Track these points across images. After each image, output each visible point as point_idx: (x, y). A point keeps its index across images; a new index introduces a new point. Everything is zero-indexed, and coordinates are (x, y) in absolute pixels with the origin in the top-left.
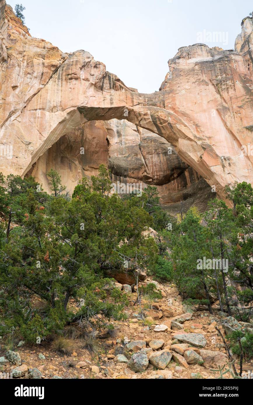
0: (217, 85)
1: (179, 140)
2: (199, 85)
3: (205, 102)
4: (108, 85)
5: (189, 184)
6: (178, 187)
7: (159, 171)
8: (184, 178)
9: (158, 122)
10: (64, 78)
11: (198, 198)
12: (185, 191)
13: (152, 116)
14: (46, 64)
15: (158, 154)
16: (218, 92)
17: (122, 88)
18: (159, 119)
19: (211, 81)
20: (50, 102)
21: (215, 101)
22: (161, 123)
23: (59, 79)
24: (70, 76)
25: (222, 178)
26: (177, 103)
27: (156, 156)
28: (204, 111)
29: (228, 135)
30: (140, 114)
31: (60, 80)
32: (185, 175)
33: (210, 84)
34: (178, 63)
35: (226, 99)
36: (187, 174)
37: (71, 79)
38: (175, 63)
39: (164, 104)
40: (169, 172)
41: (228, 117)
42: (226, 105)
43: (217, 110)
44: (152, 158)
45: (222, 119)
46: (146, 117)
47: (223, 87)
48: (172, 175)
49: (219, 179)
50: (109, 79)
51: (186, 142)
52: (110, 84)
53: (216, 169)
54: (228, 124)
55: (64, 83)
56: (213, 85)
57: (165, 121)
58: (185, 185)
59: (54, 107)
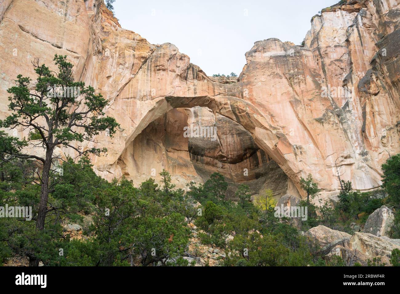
0: (290, 78)
1: (256, 128)
2: (274, 78)
3: (279, 94)
4: (192, 75)
5: (261, 164)
6: (250, 166)
7: (233, 151)
8: (256, 158)
9: (237, 112)
10: (153, 69)
11: (269, 178)
12: (257, 171)
13: (231, 106)
14: (136, 56)
15: (232, 134)
16: (291, 85)
17: (205, 79)
18: (238, 109)
19: (284, 74)
20: (140, 91)
21: (288, 93)
22: (240, 113)
23: (148, 69)
24: (158, 68)
25: (294, 165)
26: (254, 94)
27: (231, 136)
28: (279, 102)
29: (300, 126)
30: (221, 104)
31: (149, 71)
32: (257, 155)
33: (284, 77)
34: (255, 56)
35: (298, 92)
36: (259, 154)
37: (159, 70)
38: (252, 56)
39: (242, 95)
40: (242, 152)
41: (300, 109)
42: (298, 98)
43: (290, 102)
44: (226, 138)
45: (294, 110)
46: (226, 106)
47: (296, 81)
48: (245, 154)
49: (291, 166)
50: (193, 71)
51: (262, 130)
52: (193, 75)
53: (289, 156)
54: (300, 116)
55: (153, 73)
56: (286, 78)
57: (243, 111)
58: (257, 165)
59: (144, 96)
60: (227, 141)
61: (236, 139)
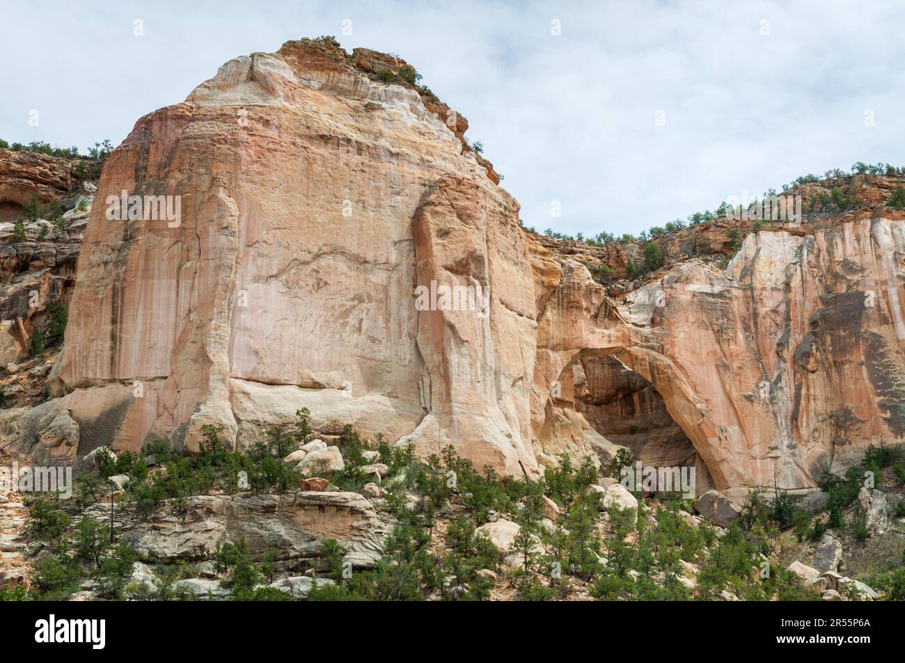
0: (718, 331)
1: (676, 396)
2: (699, 327)
3: (704, 352)
4: (603, 313)
5: (638, 414)
6: (622, 412)
7: (602, 388)
8: (632, 404)
9: (656, 372)
10: (565, 305)
11: (653, 439)
12: (633, 422)
13: (650, 363)
14: (546, 284)
15: (603, 364)
16: (718, 342)
17: (619, 319)
18: (658, 368)
19: (711, 324)
20: (553, 338)
21: (714, 352)
22: (658, 374)
23: (558, 305)
24: (571, 304)
25: (717, 451)
26: (677, 350)
27: (600, 367)
28: (703, 364)
29: (725, 399)
30: (637, 358)
31: (561, 307)
32: (633, 400)
33: (710, 328)
34: (675, 289)
35: (727, 353)
36: (636, 398)
37: (572, 307)
38: (672, 288)
39: (663, 349)
40: (613, 391)
41: (727, 377)
42: (726, 362)
43: (717, 366)
44: (594, 367)
45: (720, 378)
46: (642, 363)
47: (725, 337)
48: (616, 395)
49: (714, 452)
50: (606, 307)
51: (683, 402)
52: (605, 312)
53: (713, 441)
54: (727, 387)
55: (565, 312)
56: (713, 330)
57: (664, 373)
58: (632, 413)
59: (557, 345)
60: (594, 373)
61: (608, 371)
